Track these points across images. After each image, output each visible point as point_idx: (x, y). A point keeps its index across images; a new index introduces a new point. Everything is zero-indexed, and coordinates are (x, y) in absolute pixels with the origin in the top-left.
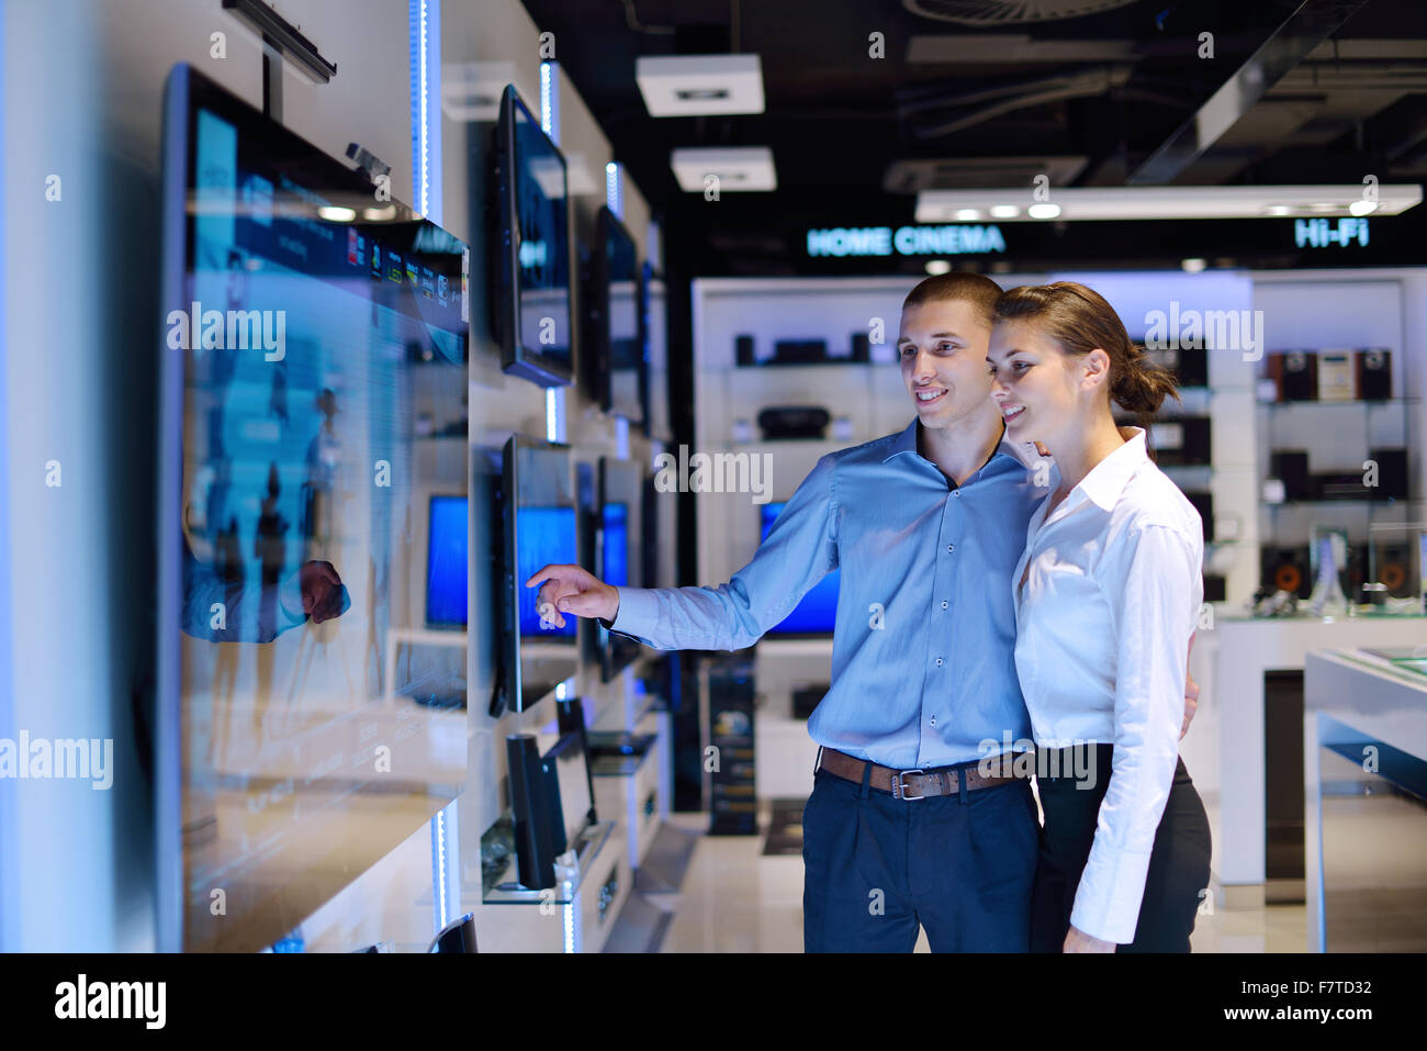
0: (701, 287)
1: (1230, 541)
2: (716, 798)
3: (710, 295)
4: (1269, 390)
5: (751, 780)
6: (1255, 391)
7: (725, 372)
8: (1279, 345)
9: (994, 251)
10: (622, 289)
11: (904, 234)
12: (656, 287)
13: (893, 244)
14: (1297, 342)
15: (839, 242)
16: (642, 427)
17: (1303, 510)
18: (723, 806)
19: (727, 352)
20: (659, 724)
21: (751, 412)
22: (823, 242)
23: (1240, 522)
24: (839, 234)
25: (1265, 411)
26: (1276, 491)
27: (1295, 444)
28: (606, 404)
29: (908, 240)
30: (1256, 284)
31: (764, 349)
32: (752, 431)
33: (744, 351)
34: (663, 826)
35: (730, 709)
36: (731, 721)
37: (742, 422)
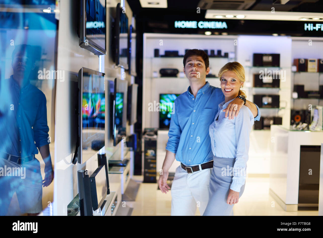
0: (146, 35)
1: (284, 108)
2: (145, 173)
3: (148, 38)
4: (295, 69)
5: (155, 168)
6: (291, 68)
7: (151, 58)
8: (297, 57)
9: (224, 28)
10: (124, 35)
11: (201, 23)
12: (133, 35)
13: (197, 25)
14: (302, 56)
15: (183, 24)
16: (128, 71)
17: (302, 100)
18: (147, 175)
19: (152, 53)
20: (131, 155)
21: (158, 69)
22: (178, 24)
23: (286, 103)
24: (183, 22)
25: (293, 74)
26: (295, 95)
27: (300, 83)
28: (117, 64)
29: (202, 25)
30: (293, 40)
31: (162, 53)
32: (158, 75)
33: (157, 53)
34: (131, 180)
35: (150, 149)
36: (150, 152)
37: (155, 72)
